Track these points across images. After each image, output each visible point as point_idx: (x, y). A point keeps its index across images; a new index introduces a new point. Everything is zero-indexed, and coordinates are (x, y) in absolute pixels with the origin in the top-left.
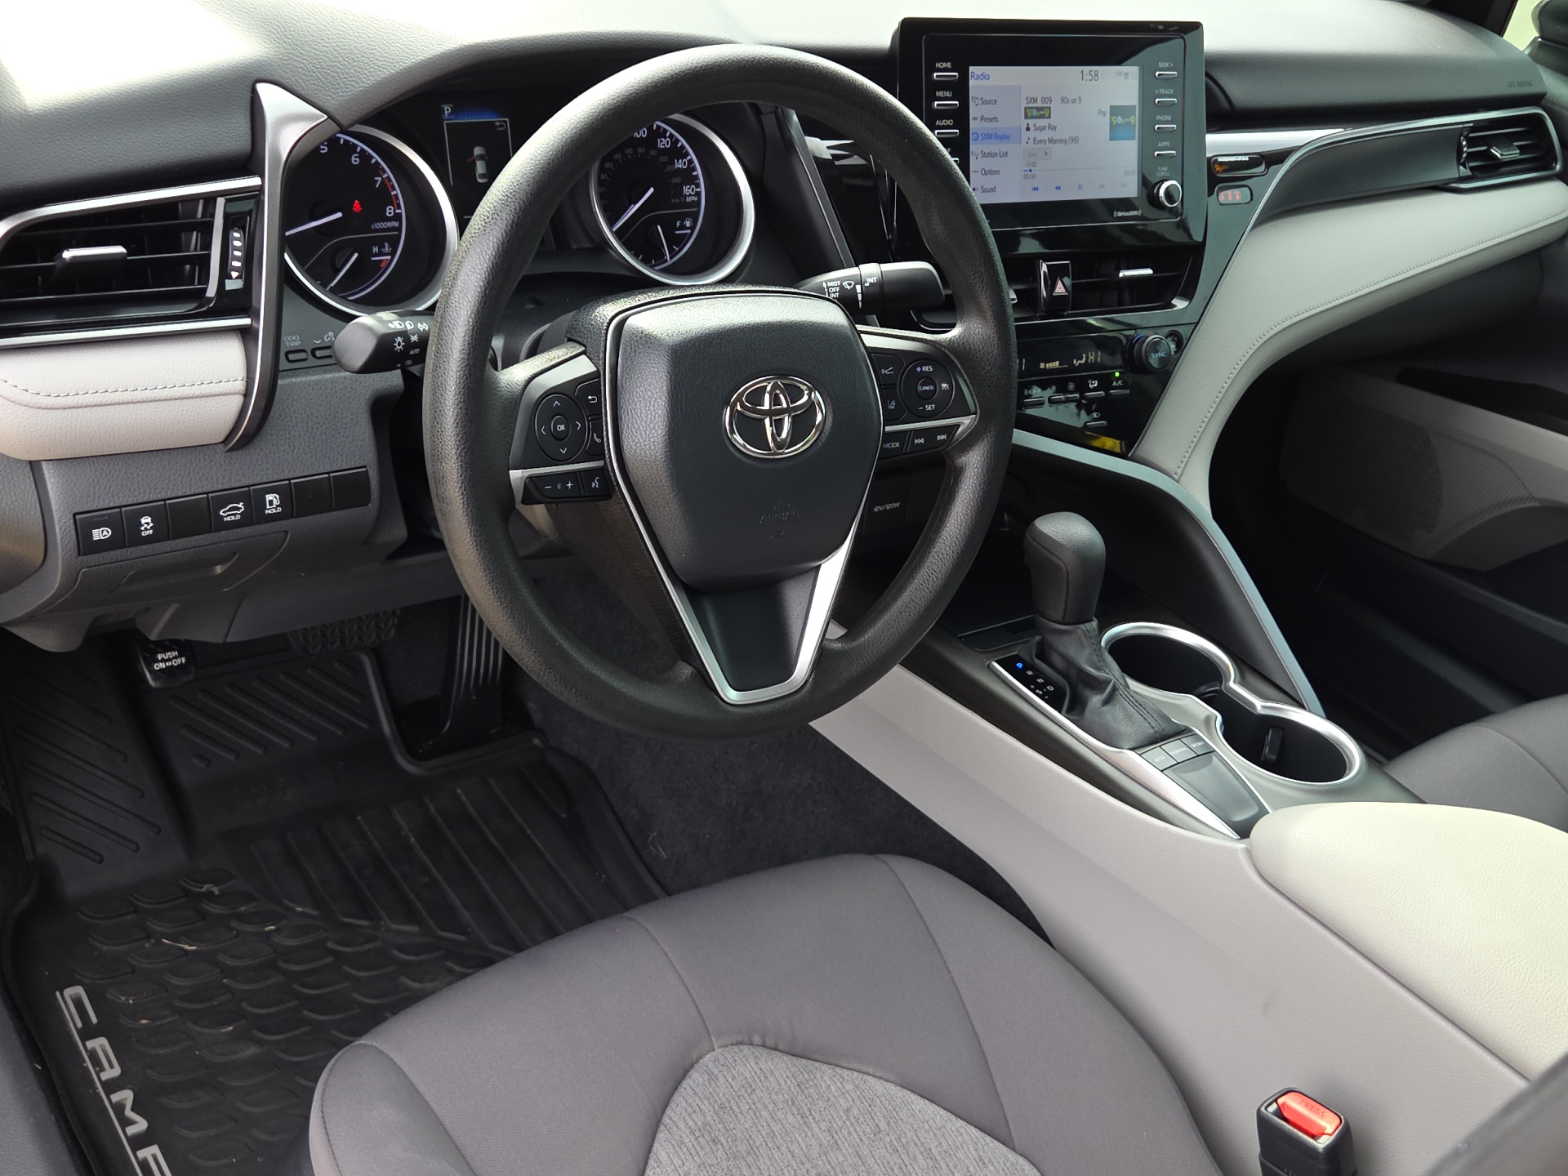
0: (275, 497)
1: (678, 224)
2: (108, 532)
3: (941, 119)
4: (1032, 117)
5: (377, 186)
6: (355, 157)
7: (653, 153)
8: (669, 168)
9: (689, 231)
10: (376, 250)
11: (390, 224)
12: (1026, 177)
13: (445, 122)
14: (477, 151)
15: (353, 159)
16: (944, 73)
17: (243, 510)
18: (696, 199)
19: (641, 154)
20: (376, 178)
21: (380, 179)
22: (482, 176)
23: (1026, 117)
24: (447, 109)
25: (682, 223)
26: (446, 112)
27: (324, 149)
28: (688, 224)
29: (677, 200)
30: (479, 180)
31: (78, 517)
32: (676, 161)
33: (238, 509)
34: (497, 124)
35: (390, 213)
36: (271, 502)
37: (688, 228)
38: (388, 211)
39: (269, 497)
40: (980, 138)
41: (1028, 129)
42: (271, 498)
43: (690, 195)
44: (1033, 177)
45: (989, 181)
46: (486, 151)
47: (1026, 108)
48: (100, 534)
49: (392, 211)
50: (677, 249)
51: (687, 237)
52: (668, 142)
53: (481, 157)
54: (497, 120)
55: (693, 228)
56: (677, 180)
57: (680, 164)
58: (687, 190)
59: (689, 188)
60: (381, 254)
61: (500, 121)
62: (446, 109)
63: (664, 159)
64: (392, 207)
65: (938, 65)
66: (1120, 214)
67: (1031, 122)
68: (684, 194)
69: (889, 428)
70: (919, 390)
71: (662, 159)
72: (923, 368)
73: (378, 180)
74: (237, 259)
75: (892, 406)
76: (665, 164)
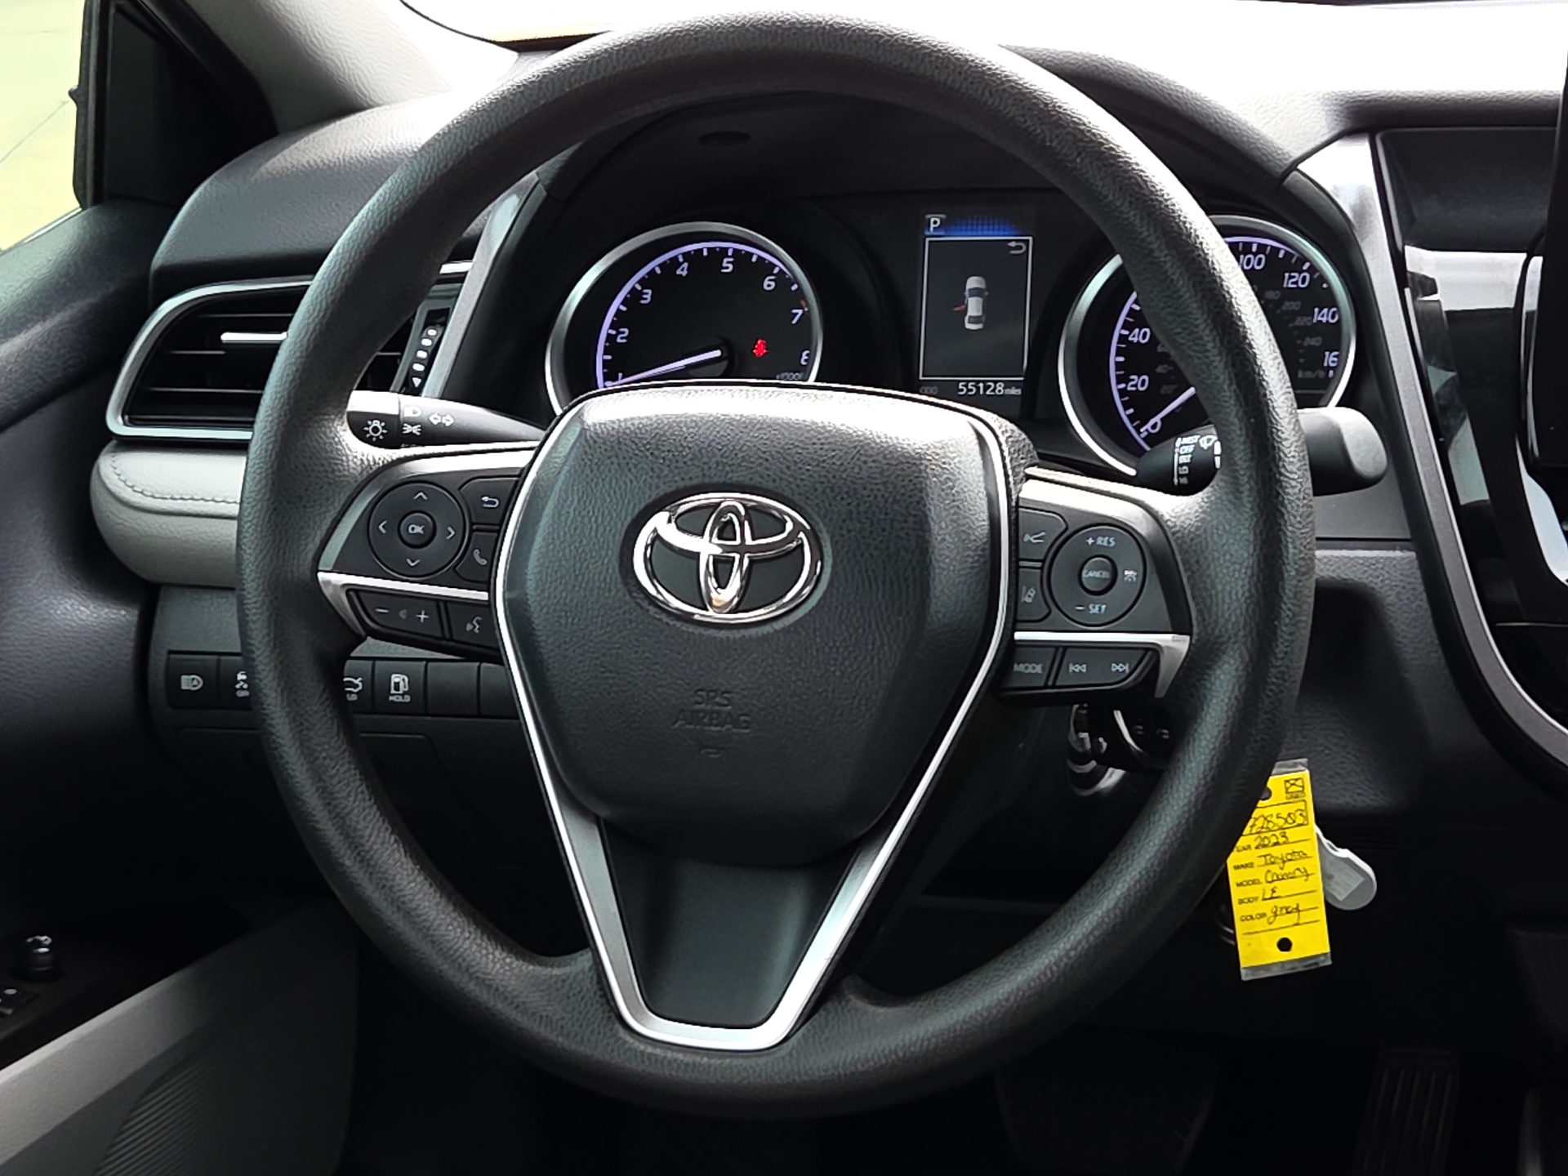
0: (404, 680)
2: (199, 682)
5: (794, 322)
6: (770, 280)
8: (1300, 321)
13: (928, 240)
14: (972, 283)
15: (766, 282)
17: (360, 688)
20: (795, 311)
21: (800, 312)
22: (974, 320)
24: (935, 220)
26: (932, 226)
27: (727, 268)
29: (1309, 374)
30: (968, 326)
31: (173, 656)
32: (1316, 310)
33: (356, 686)
34: (1013, 244)
35: (805, 360)
36: (397, 686)
38: (804, 357)
39: (395, 678)
42: (397, 680)
46: (987, 283)
48: (189, 682)
52: (1304, 278)
53: (976, 292)
54: (1013, 239)
56: (1315, 342)
57: (1323, 316)
61: (1017, 241)
62: (932, 220)
63: (1295, 306)
68: (1325, 364)
69: (1018, 636)
70: (1084, 575)
71: (1288, 305)
72: (1100, 541)
73: (796, 314)
74: (420, 361)
75: (1028, 597)
76: (1293, 315)
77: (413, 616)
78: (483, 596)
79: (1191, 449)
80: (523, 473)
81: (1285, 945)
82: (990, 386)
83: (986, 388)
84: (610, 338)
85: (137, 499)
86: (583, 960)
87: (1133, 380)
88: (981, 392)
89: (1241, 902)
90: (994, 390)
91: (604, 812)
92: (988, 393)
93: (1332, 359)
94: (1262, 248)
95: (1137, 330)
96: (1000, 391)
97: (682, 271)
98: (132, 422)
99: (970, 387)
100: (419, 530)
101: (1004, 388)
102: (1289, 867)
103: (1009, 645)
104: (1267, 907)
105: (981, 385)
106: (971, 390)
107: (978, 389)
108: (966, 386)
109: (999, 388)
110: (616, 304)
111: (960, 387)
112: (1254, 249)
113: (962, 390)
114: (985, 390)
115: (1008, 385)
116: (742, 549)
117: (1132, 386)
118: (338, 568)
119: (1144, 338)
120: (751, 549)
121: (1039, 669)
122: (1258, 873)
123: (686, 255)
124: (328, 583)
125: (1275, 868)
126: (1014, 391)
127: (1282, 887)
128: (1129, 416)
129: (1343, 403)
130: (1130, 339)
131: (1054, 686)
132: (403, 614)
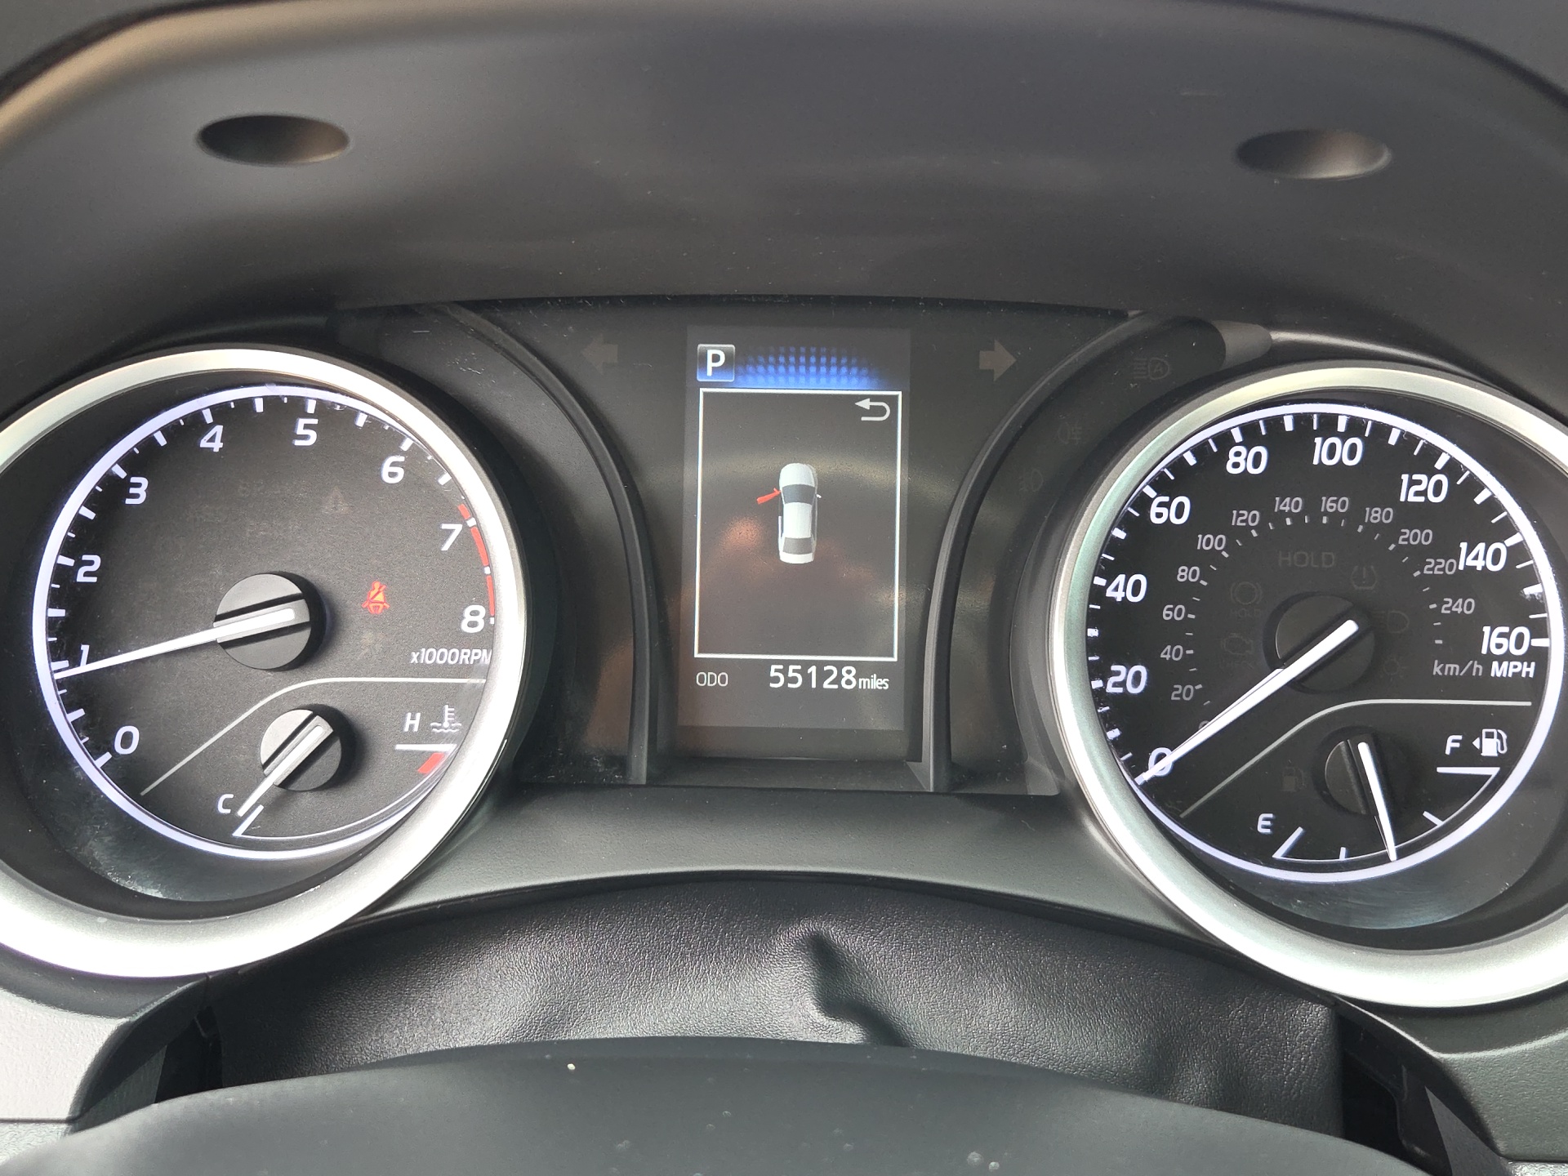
1: (1452, 743)
5: (446, 547)
6: (394, 464)
7: (1377, 515)
8: (1435, 567)
9: (1493, 771)
10: (412, 722)
11: (465, 656)
13: (702, 390)
14: (792, 474)
15: (386, 468)
18: (1528, 670)
19: (1335, 517)
20: (445, 526)
21: (457, 528)
22: (802, 546)
24: (715, 353)
25: (1466, 744)
26: (710, 364)
27: (305, 437)
28: (1490, 747)
29: (1453, 668)
30: (788, 557)
32: (1464, 546)
34: (866, 404)
35: (473, 624)
37: (1489, 762)
38: (468, 618)
43: (1508, 657)
46: (820, 476)
49: (480, 619)
50: (1439, 823)
51: (1470, 792)
52: (1439, 484)
53: (802, 494)
54: (865, 395)
55: (1506, 763)
56: (1462, 606)
57: (1478, 558)
58: (1493, 640)
59: (1506, 636)
60: (425, 735)
61: (874, 398)
62: (710, 353)
63: (1423, 537)
64: (482, 610)
68: (1484, 651)
71: (1410, 536)
73: (451, 531)
76: (1419, 554)
82: (830, 673)
83: (822, 676)
84: (60, 573)
87: (1118, 673)
88: (814, 685)
90: (837, 681)
92: (826, 685)
93: (1495, 640)
94: (1355, 426)
95: (1121, 578)
96: (849, 682)
97: (213, 441)
99: (791, 674)
101: (857, 677)
105: (813, 670)
106: (795, 680)
107: (807, 678)
108: (785, 672)
109: (846, 677)
110: (74, 505)
111: (773, 674)
112: (1342, 426)
113: (777, 680)
114: (820, 680)
115: (863, 670)
117: (1115, 685)
119: (1135, 592)
123: (219, 411)
126: (876, 683)
130: (1109, 593)
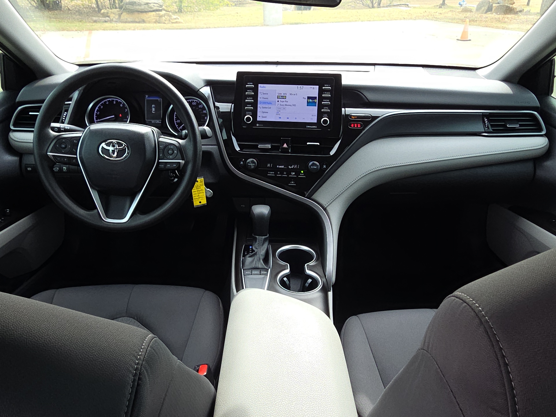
2: (31, 169)
3: (248, 97)
4: (280, 98)
7: (197, 108)
12: (277, 114)
13: (146, 99)
14: (153, 106)
15: (121, 105)
16: (250, 85)
20: (125, 110)
22: (154, 111)
23: (278, 98)
24: (147, 96)
27: (114, 103)
30: (153, 112)
31: (26, 165)
33: (57, 169)
36: (64, 169)
39: (64, 168)
40: (262, 103)
41: (278, 101)
44: (280, 114)
45: (265, 115)
47: (278, 96)
48: (29, 169)
52: (202, 106)
53: (154, 107)
54: (159, 99)
56: (204, 115)
57: (205, 112)
63: (201, 110)
65: (248, 83)
66: (309, 127)
67: (279, 100)
68: (205, 119)
69: (160, 161)
70: (169, 152)
71: (199, 110)
72: (171, 147)
74: (64, 118)
75: (161, 155)
76: (200, 111)
77: (64, 160)
78: (75, 156)
79: (185, 132)
80: (80, 137)
81: (200, 202)
83: (156, 121)
84: (96, 114)
85: (17, 140)
86: (96, 211)
89: (194, 197)
91: (97, 189)
94: (196, 101)
97: (107, 103)
98: (15, 127)
99: (153, 121)
100: (64, 146)
102: (201, 192)
103: (158, 162)
104: (198, 197)
110: (97, 108)
112: (194, 101)
115: (159, 121)
116: (116, 149)
117: (178, 122)
118: (51, 152)
120: (118, 149)
121: (163, 166)
122: (196, 193)
123: (108, 101)
124: (49, 155)
125: (199, 192)
126: (160, 122)
127: (200, 194)
128: (177, 126)
129: (207, 126)
131: (165, 168)
132: (62, 159)
